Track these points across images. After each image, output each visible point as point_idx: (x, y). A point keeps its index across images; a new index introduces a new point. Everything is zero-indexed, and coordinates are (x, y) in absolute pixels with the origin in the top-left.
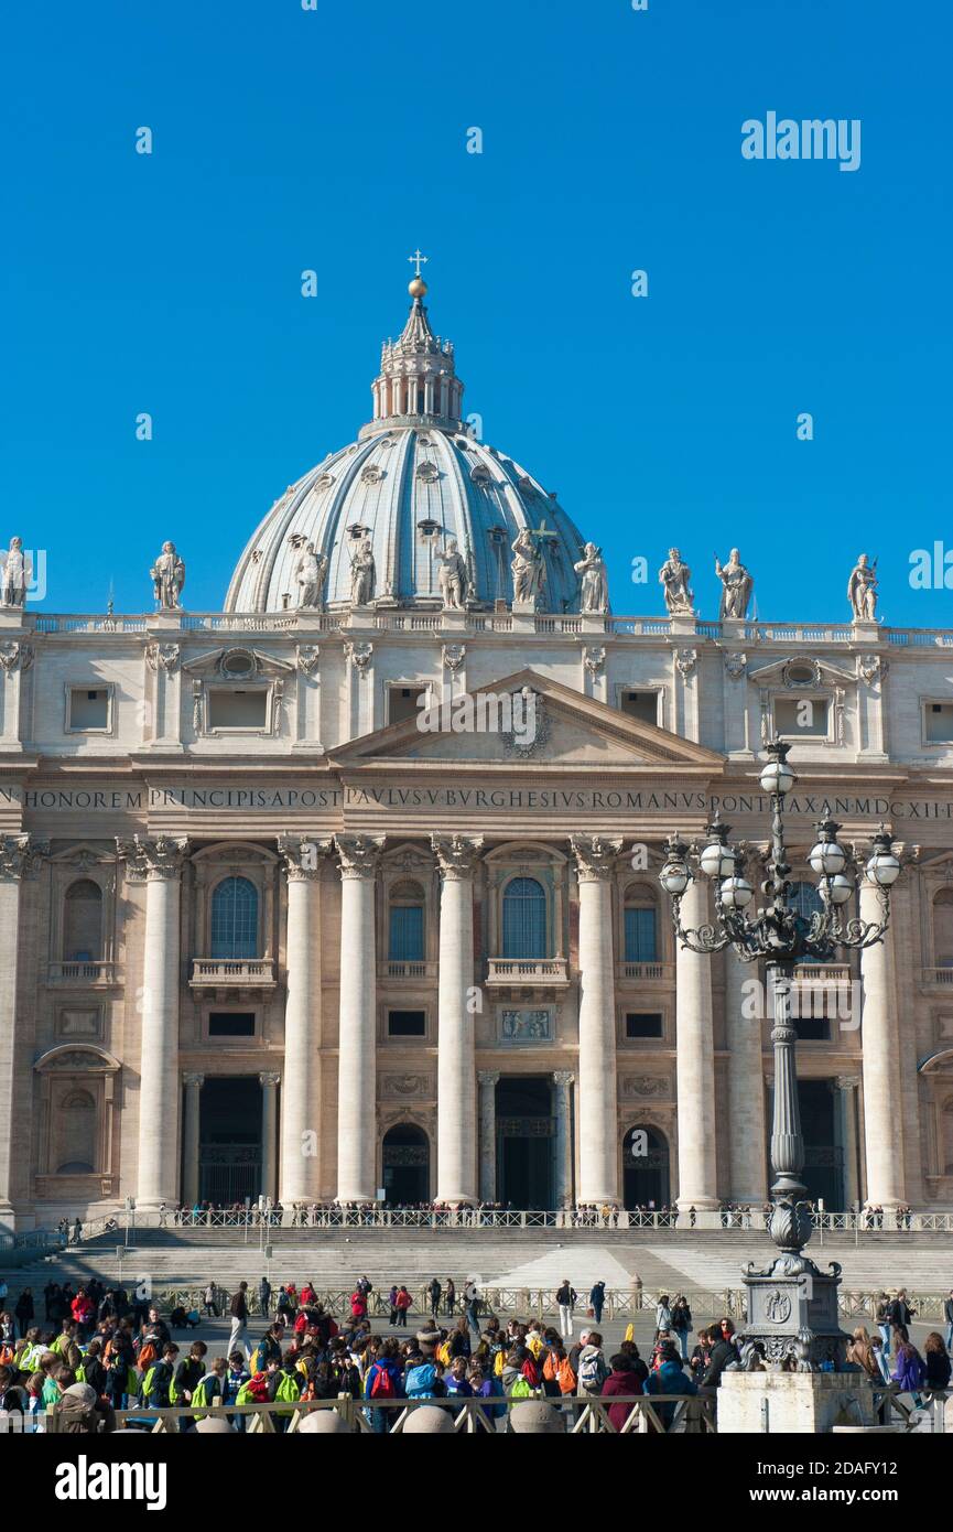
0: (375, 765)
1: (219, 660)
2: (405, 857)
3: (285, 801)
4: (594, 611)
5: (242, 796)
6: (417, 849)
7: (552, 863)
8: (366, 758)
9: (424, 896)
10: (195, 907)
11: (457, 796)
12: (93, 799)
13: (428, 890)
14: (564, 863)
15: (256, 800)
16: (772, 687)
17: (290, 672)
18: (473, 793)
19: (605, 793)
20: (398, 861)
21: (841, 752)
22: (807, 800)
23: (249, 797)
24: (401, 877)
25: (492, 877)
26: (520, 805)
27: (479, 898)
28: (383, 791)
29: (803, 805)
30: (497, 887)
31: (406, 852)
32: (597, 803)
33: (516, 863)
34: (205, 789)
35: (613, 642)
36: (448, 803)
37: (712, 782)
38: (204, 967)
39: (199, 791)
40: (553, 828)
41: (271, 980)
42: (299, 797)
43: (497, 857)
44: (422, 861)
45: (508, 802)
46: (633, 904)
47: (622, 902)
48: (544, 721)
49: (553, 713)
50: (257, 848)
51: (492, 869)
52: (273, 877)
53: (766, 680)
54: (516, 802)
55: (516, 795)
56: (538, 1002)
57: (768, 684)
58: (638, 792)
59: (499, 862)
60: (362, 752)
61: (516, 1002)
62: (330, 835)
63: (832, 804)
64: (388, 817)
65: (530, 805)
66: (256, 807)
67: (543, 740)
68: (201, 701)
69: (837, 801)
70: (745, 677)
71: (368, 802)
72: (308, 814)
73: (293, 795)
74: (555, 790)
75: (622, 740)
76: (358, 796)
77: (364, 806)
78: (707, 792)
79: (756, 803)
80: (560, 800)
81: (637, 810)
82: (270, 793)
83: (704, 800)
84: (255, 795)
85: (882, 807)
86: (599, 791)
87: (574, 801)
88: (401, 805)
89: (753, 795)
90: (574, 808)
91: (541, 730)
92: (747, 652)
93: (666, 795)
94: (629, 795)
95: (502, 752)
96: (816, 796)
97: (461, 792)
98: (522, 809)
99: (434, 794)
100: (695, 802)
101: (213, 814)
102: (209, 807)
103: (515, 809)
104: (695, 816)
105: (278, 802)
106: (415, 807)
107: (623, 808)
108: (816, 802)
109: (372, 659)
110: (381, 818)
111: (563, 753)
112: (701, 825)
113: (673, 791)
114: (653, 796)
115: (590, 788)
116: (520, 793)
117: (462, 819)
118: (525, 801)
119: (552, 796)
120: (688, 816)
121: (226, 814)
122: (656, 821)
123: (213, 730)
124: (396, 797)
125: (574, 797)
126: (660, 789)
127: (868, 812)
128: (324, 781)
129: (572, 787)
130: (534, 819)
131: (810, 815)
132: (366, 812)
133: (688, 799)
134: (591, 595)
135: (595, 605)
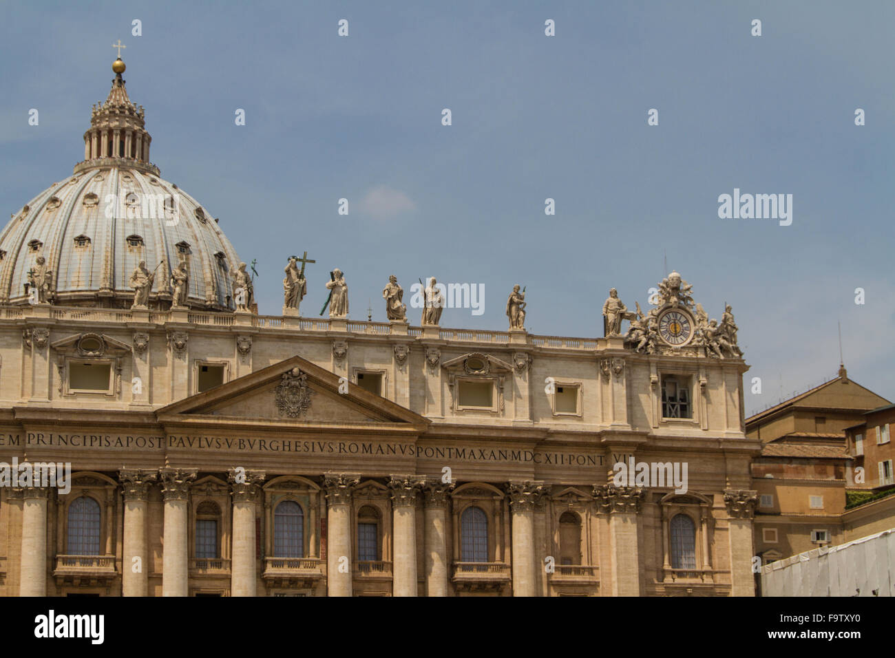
0: (190, 420)
1: (77, 342)
2: (208, 485)
3: (125, 443)
4: (340, 317)
5: (94, 439)
6: (217, 480)
7: (310, 491)
8: (185, 415)
9: (221, 512)
10: (57, 518)
11: (246, 443)
13: (224, 508)
14: (317, 491)
15: (104, 442)
16: (457, 373)
17: (126, 352)
18: (257, 441)
19: (348, 444)
20: (203, 488)
21: (501, 419)
22: (481, 451)
23: (98, 441)
24: (205, 499)
25: (268, 499)
26: (290, 450)
27: (259, 515)
28: (194, 438)
29: (477, 454)
30: (271, 507)
31: (208, 482)
32: (342, 450)
33: (285, 491)
34: (67, 434)
35: (353, 339)
36: (240, 448)
37: (420, 437)
38: (66, 561)
39: (63, 435)
40: (312, 466)
41: (113, 571)
42: (135, 439)
43: (272, 486)
44: (220, 488)
45: (281, 448)
46: (363, 520)
47: (356, 518)
48: (307, 391)
49: (313, 386)
50: (103, 477)
51: (268, 495)
52: (112, 497)
53: (453, 368)
54: (287, 448)
55: (287, 443)
56: (299, 588)
57: (455, 371)
58: (369, 443)
59: (273, 490)
60: (182, 410)
61: (284, 588)
62: (157, 468)
63: (497, 454)
64: (198, 457)
65: (296, 450)
66: (103, 448)
67: (306, 405)
68: (64, 370)
69: (500, 452)
70: (439, 366)
71: (184, 446)
72: (141, 453)
73: (130, 439)
74: (314, 441)
75: (359, 407)
76: (177, 441)
77: (181, 448)
78: (416, 444)
79: (447, 452)
80: (317, 447)
81: (369, 455)
82: (113, 438)
83: (414, 449)
84: (103, 438)
85: (529, 456)
86: (344, 442)
87: (327, 448)
88: (207, 449)
89: (445, 447)
90: (326, 453)
91: (304, 399)
92: (442, 348)
93: (389, 446)
94: (364, 445)
95: (277, 413)
96: (486, 448)
97: (249, 441)
98: (291, 453)
99: (230, 441)
100: (407, 451)
101: (73, 452)
102: (70, 446)
103: (286, 453)
104: (408, 460)
105: (119, 444)
106: (217, 450)
107: (359, 454)
108: (486, 452)
109: (187, 345)
110: (193, 457)
111: (319, 414)
112: (413, 466)
113: (393, 443)
114: (380, 446)
115: (337, 439)
116: (290, 442)
117: (249, 459)
118: (293, 447)
119: (312, 444)
120: (403, 460)
121: (82, 452)
122: (382, 463)
123: (72, 391)
124: (204, 443)
125: (326, 446)
126: (384, 441)
127: (520, 459)
128: (152, 431)
129: (325, 439)
130: (299, 460)
131: (482, 460)
132: (183, 452)
133: (403, 448)
134: (337, 305)
135: (340, 312)
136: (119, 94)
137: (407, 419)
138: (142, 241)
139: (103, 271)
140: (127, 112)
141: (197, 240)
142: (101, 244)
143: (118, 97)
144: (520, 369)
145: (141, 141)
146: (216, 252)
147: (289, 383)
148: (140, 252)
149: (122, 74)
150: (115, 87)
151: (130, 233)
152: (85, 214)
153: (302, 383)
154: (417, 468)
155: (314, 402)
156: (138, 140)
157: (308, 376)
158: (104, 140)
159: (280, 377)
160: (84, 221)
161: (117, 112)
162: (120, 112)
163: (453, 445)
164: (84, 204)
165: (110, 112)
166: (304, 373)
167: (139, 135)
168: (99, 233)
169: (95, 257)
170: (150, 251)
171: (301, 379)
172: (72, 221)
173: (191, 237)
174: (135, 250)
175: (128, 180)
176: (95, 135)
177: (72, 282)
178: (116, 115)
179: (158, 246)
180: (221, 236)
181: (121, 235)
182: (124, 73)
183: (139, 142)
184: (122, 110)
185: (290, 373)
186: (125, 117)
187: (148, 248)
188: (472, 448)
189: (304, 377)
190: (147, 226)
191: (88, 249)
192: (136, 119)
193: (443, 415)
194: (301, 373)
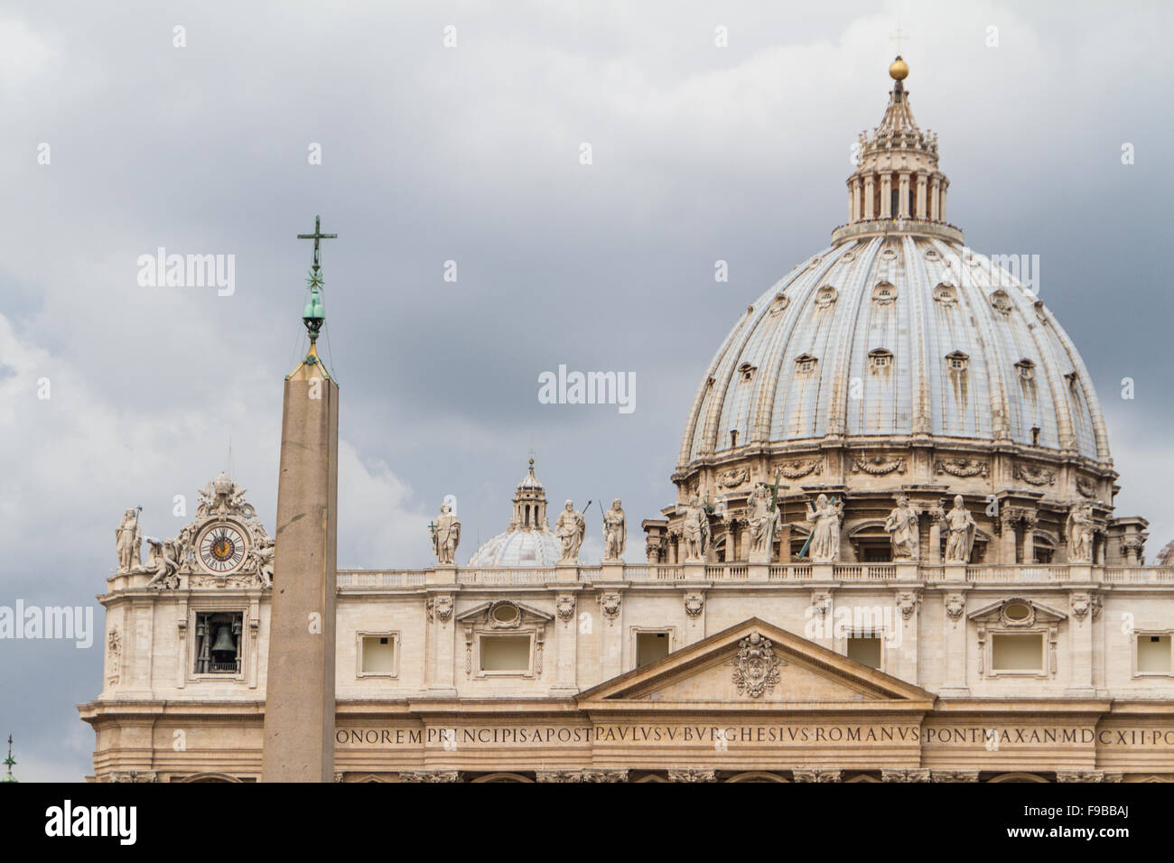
0: (618, 706)
1: (487, 610)
3: (544, 737)
4: (824, 560)
5: (507, 733)
8: (613, 700)
11: (694, 733)
12: (380, 737)
15: (519, 736)
16: (990, 626)
17: (548, 621)
18: (708, 730)
19: (828, 729)
21: (1051, 684)
22: (1017, 730)
23: (512, 735)
26: (750, 740)
28: (627, 728)
29: (1013, 736)
32: (820, 737)
34: (474, 728)
35: (838, 588)
36: (686, 739)
37: (926, 717)
39: (470, 729)
40: (780, 760)
42: (557, 732)
45: (739, 738)
48: (773, 662)
49: (781, 654)
53: (985, 620)
54: (746, 737)
55: (746, 731)
57: (986, 622)
58: (857, 726)
60: (606, 695)
62: (580, 768)
64: (632, 752)
65: (759, 740)
66: (518, 744)
67: (772, 680)
68: (472, 648)
69: (1046, 731)
70: (964, 616)
71: (614, 739)
72: (564, 749)
73: (551, 732)
74: (782, 726)
75: (843, 680)
76: (606, 733)
77: (610, 742)
78: (922, 725)
79: (969, 735)
80: (786, 735)
81: (856, 743)
82: (530, 731)
83: (918, 733)
84: (518, 732)
85: (1088, 736)
86: (822, 726)
87: (799, 735)
88: (643, 742)
89: (967, 727)
90: (798, 742)
91: (770, 672)
92: (967, 593)
93: (883, 729)
94: (849, 729)
95: (735, 691)
96: (1026, 727)
97: (697, 729)
98: (754, 744)
99: (672, 731)
100: (909, 735)
101: (481, 750)
102: (478, 744)
103: (746, 743)
104: (909, 748)
105: (537, 738)
106: (655, 743)
107: (843, 743)
108: (1025, 733)
109: (620, 609)
110: (625, 752)
111: (790, 691)
112: (915, 756)
113: (890, 726)
114: (871, 730)
115: (812, 723)
116: (750, 729)
117: (697, 753)
118: (755, 736)
119: (779, 731)
120: (902, 748)
121: (493, 750)
122: (873, 753)
123: (482, 673)
124: (639, 734)
125: (800, 733)
126: (877, 723)
127: (1075, 741)
128: (577, 720)
129: (796, 723)
130: (762, 753)
131: (1020, 744)
132: (612, 748)
133: (903, 732)
134: (821, 544)
135: (825, 552)
136: (897, 115)
137: (903, 693)
138: (891, 356)
139: (830, 409)
140: (904, 145)
141: (983, 346)
142: (830, 365)
143: (894, 120)
144: (1081, 614)
145: (925, 186)
146: (1017, 360)
147: (748, 653)
148: (888, 375)
149: (905, 82)
150: (893, 103)
151: (874, 346)
152: (815, 319)
153: (766, 652)
154: (921, 757)
155: (783, 675)
156: (919, 186)
157: (772, 642)
158: (869, 190)
159: (736, 645)
160: (813, 330)
161: (889, 145)
162: (894, 145)
163: (979, 723)
164: (816, 302)
165: (878, 146)
166: (766, 639)
167: (922, 179)
168: (831, 348)
169: (822, 387)
170: (904, 371)
171: (763, 646)
172: (797, 331)
173: (973, 341)
174: (881, 372)
175: (891, 256)
176: (856, 183)
177: (790, 426)
178: (886, 151)
179: (916, 362)
180: (1034, 331)
181: (862, 349)
182: (907, 79)
183: (921, 191)
184: (897, 141)
185: (747, 639)
186: (900, 151)
187: (900, 367)
188: (1006, 728)
189: (767, 644)
190: (903, 332)
191: (813, 375)
192: (920, 153)
193: (966, 684)
194: (763, 639)
